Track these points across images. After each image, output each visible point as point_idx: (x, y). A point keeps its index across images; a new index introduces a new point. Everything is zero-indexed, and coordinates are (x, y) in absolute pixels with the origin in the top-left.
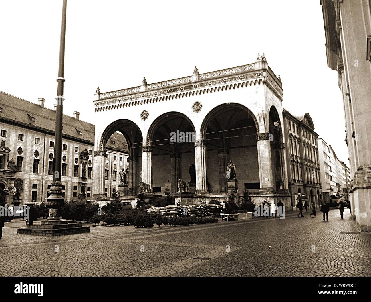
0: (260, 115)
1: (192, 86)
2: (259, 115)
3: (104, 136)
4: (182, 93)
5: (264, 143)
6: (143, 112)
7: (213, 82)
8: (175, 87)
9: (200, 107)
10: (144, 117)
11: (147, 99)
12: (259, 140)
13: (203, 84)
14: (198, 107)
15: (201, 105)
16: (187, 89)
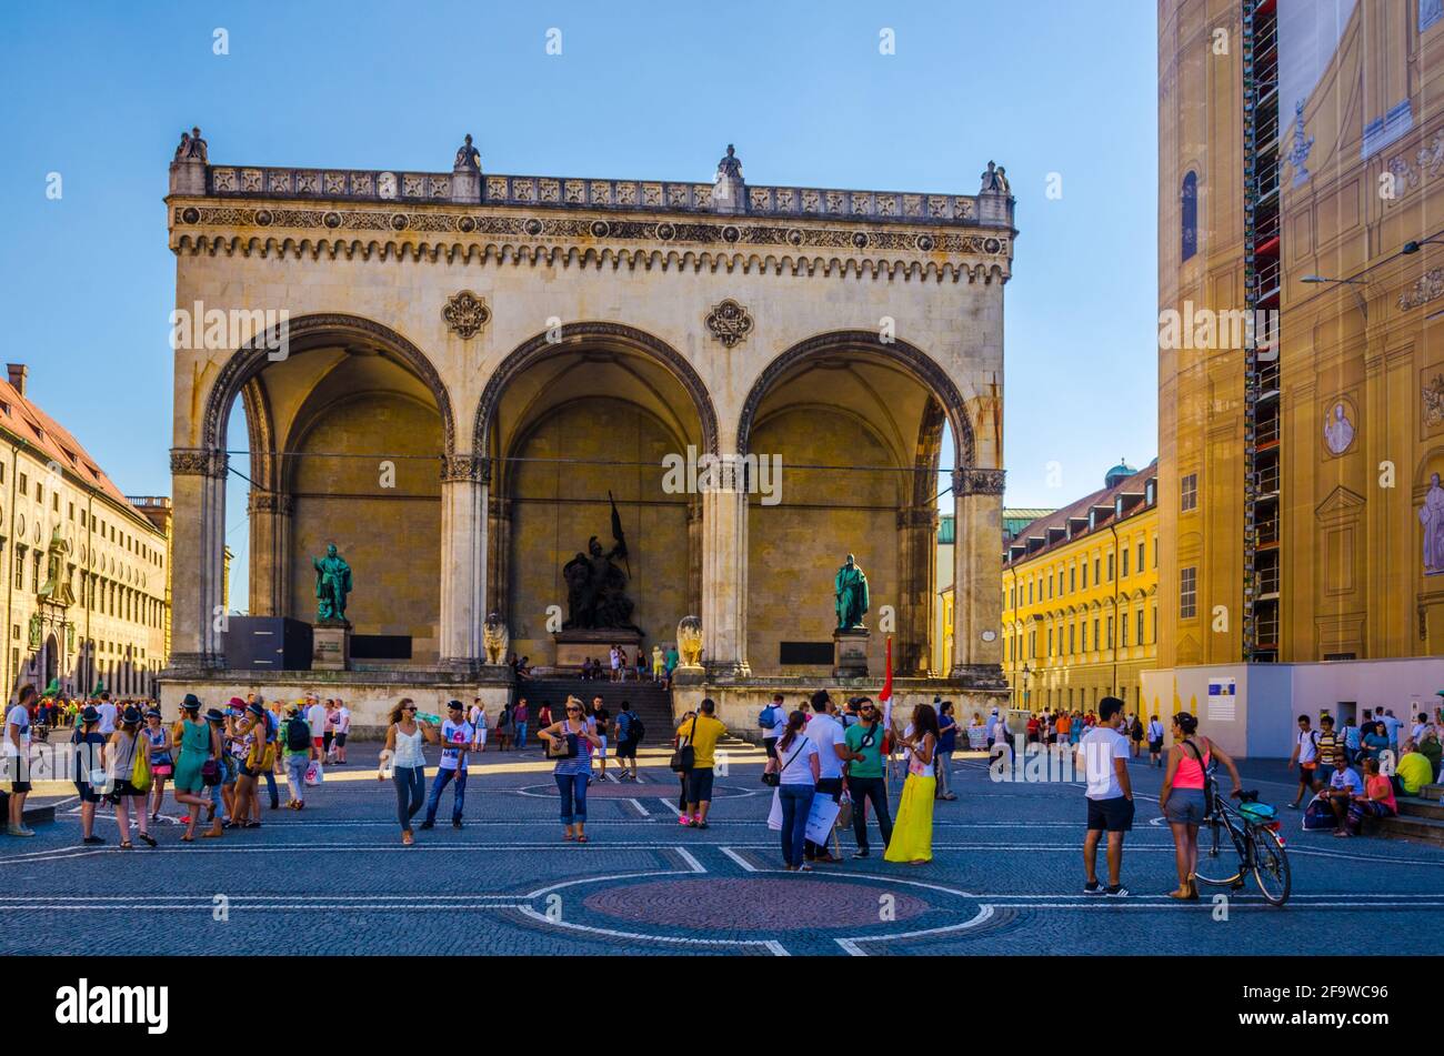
0: (984, 401)
1: (716, 231)
2: (978, 398)
3: (230, 380)
4: (665, 250)
5: (988, 504)
6: (457, 302)
7: (809, 234)
8: (632, 218)
9: (743, 325)
10: (462, 323)
11: (488, 242)
12: (970, 494)
13: (763, 229)
14: (733, 325)
15: (747, 321)
16: (691, 236)
